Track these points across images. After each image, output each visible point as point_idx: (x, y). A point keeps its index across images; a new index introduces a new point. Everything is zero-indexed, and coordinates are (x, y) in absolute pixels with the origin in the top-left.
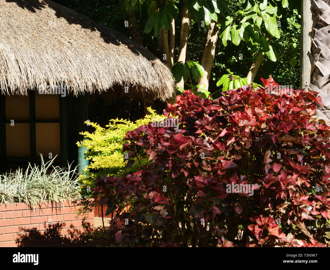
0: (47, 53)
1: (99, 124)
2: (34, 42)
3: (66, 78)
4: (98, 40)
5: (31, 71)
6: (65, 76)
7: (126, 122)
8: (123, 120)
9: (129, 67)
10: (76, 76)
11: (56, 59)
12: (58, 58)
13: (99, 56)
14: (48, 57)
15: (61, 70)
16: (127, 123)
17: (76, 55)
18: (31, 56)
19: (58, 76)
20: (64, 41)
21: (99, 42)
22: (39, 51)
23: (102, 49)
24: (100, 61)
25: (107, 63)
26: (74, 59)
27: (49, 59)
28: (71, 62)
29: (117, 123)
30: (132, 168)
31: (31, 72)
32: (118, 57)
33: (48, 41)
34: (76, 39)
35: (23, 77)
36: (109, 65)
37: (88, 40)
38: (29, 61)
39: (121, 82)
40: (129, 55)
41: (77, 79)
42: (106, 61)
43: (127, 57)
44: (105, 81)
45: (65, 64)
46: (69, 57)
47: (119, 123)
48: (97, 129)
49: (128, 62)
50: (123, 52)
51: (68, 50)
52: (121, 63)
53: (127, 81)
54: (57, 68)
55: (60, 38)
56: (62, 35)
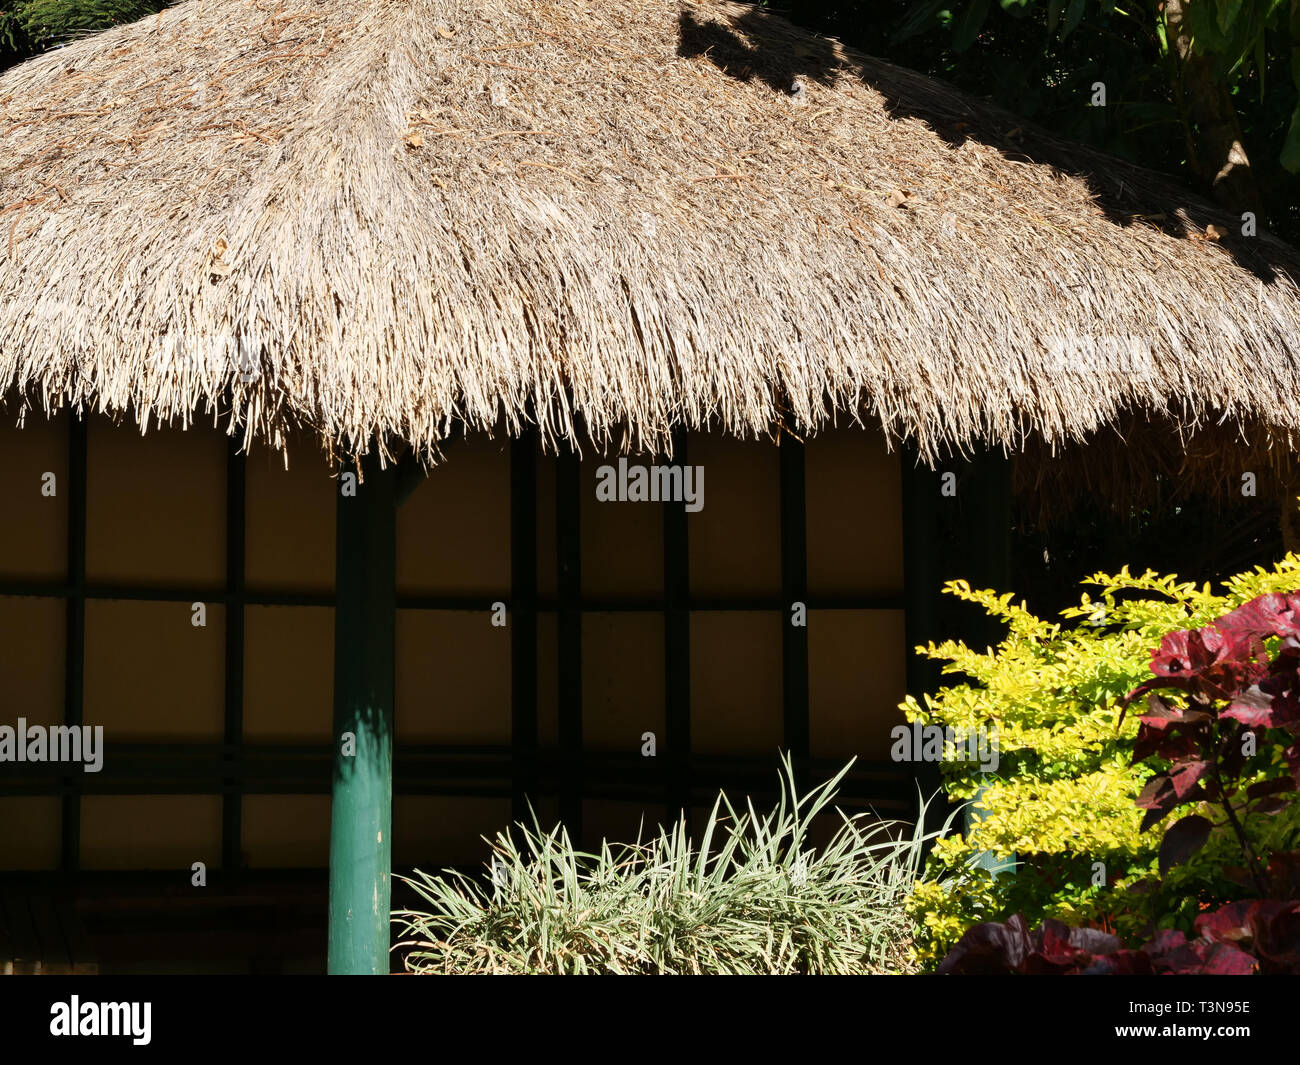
0: (784, 251)
1: (1024, 603)
2: (723, 202)
3: (875, 373)
4: (1049, 204)
5: (695, 333)
6: (870, 365)
7: (1172, 590)
8: (1155, 579)
9: (1202, 324)
10: (929, 366)
11: (827, 281)
12: (837, 277)
13: (1047, 272)
14: (785, 272)
15: (847, 334)
16: (1179, 596)
17: (930, 265)
18: (698, 260)
19: (833, 363)
20: (875, 202)
21: (1052, 209)
22: (741, 244)
23: (1068, 242)
24: (1055, 293)
25: (1087, 305)
26: (920, 283)
27: (789, 278)
28: (902, 298)
29: (1121, 595)
30: (1204, 857)
31: (691, 340)
32: (1145, 278)
33: (795, 197)
34: (940, 196)
35: (652, 366)
36: (1101, 313)
37: (1001, 200)
38: (685, 284)
39: (1159, 401)
40: (1202, 270)
41: (932, 378)
42: (1086, 295)
43: (1193, 278)
44: (1079, 390)
45: (873, 303)
46: (895, 270)
47: (1134, 594)
48: (1014, 627)
49: (1198, 301)
50: (1172, 258)
51: (894, 242)
52: (1160, 305)
53: (1189, 392)
54: (828, 322)
55: (855, 188)
56: (873, 178)
